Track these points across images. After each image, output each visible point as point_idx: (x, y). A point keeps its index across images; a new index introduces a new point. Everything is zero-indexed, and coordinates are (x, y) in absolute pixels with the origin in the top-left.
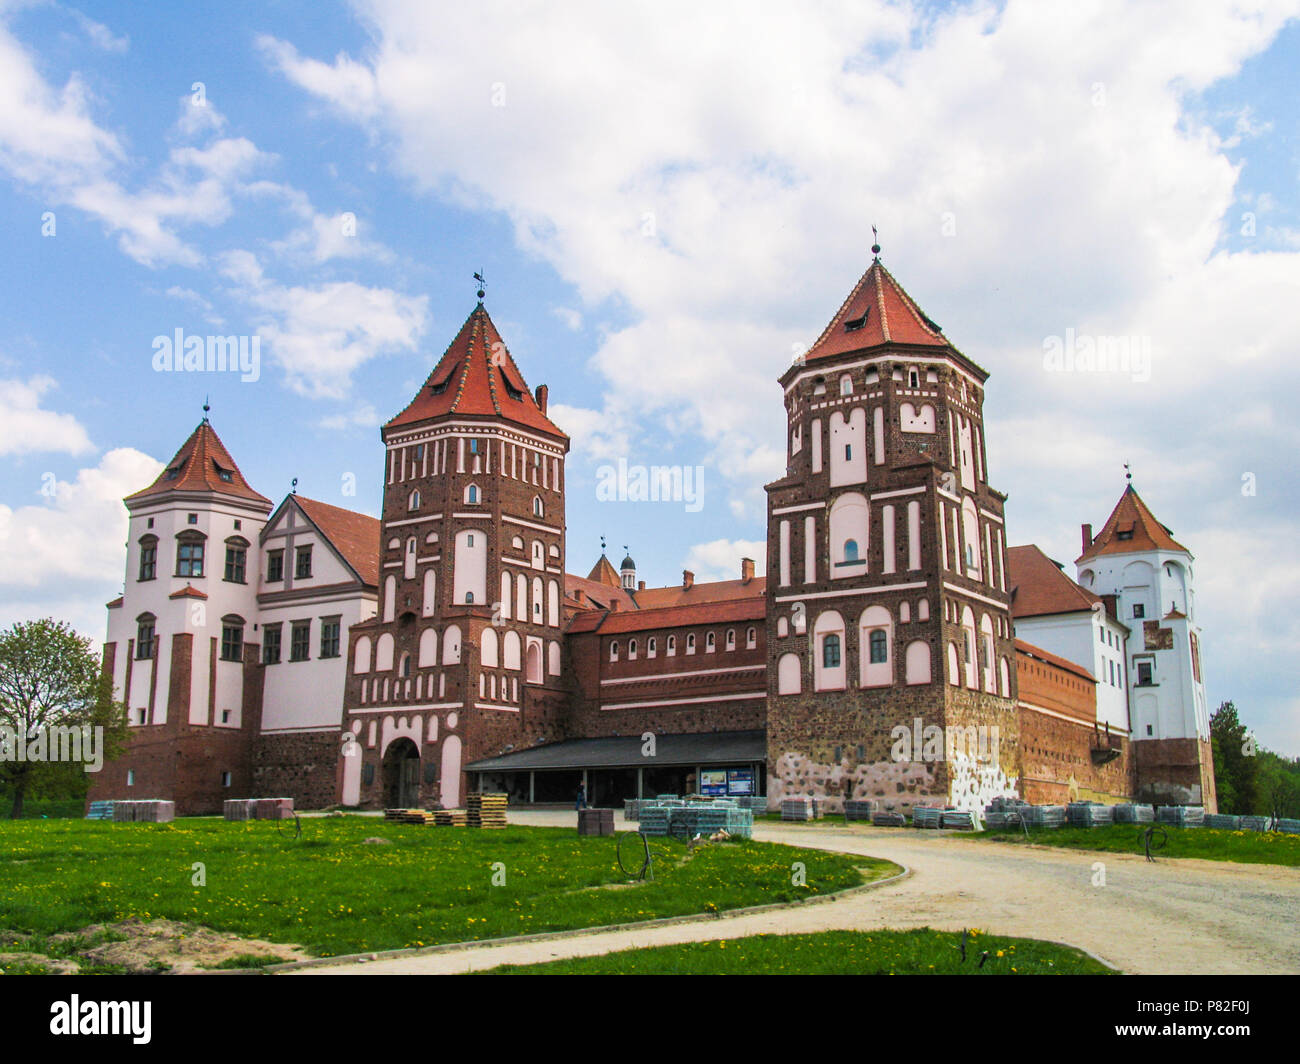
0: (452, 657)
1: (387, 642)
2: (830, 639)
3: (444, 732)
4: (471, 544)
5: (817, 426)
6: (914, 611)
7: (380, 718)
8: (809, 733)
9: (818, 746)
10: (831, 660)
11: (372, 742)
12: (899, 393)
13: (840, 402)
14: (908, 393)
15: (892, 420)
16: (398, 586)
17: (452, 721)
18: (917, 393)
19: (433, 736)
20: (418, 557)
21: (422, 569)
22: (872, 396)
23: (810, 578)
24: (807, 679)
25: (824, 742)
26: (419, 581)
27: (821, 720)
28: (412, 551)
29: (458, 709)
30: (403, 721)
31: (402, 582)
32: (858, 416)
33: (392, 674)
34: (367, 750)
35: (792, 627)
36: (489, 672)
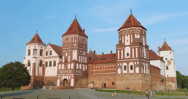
0: (72, 68)
1: (63, 65)
2: (125, 67)
3: (71, 78)
4: (75, 52)
5: (123, 37)
6: (137, 63)
7: (62, 76)
8: (122, 79)
10: (125, 69)
11: (61, 79)
12: (135, 33)
13: (126, 34)
15: (134, 36)
16: (65, 58)
17: (72, 76)
18: (137, 33)
20: (67, 53)
21: (68, 55)
22: (131, 33)
23: (122, 58)
24: (122, 72)
25: (124, 81)
26: (67, 57)
27: (124, 78)
30: (65, 76)
32: (129, 36)
33: (64, 70)
34: (60, 80)
35: (120, 65)
36: (77, 69)
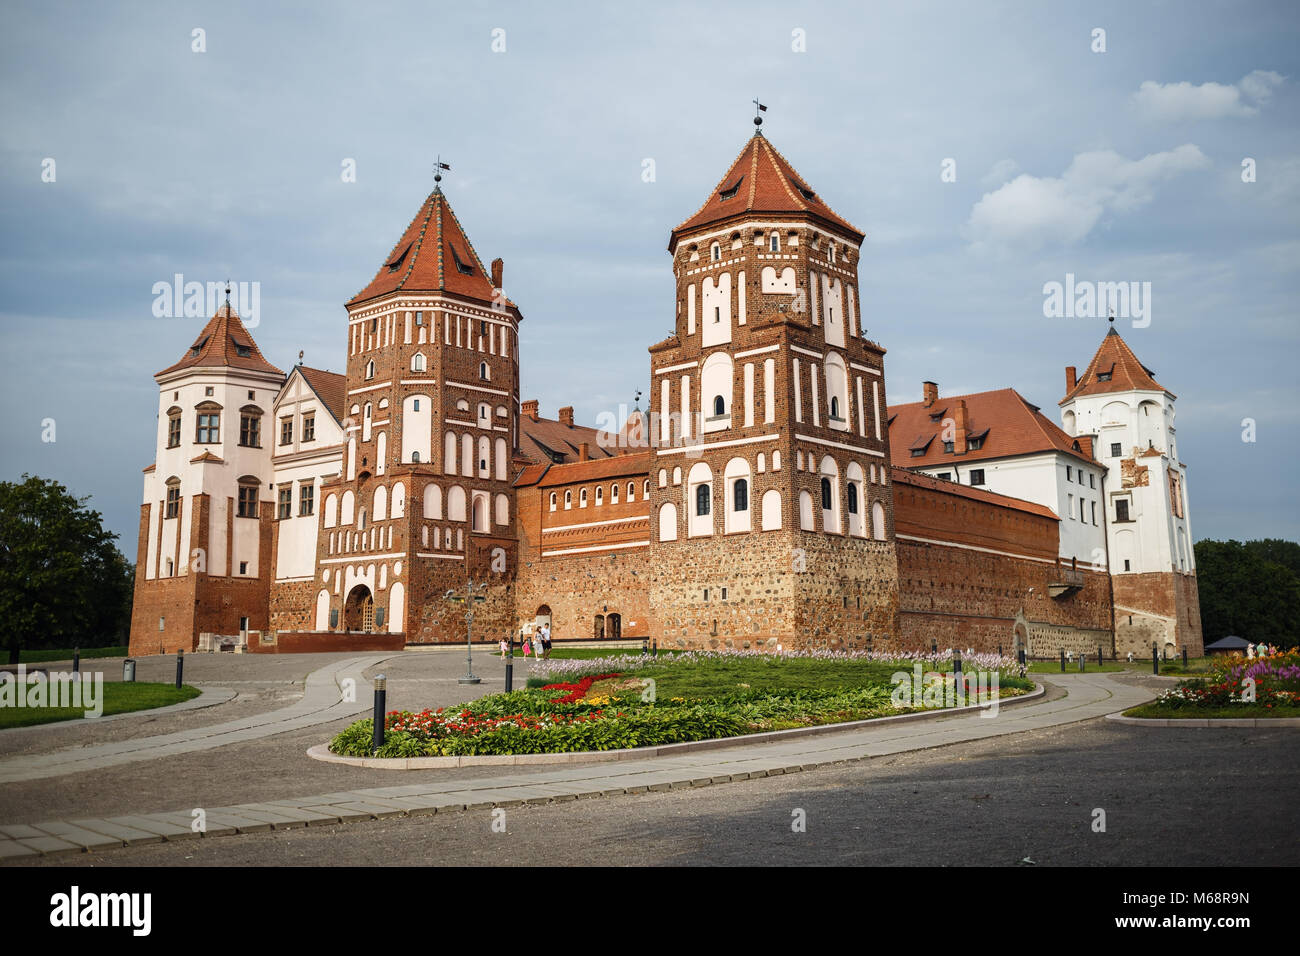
0: (398, 512)
1: (349, 498)
2: (702, 490)
3: (391, 580)
4: (416, 409)
5: (692, 289)
6: (769, 461)
7: (343, 567)
8: (683, 577)
9: (690, 589)
10: (703, 508)
11: (337, 590)
12: (761, 257)
13: (711, 267)
14: (769, 257)
15: (754, 283)
16: (358, 448)
17: (398, 569)
18: (778, 257)
19: (383, 585)
20: (373, 421)
21: (376, 431)
22: (737, 260)
24: (682, 526)
25: (695, 585)
26: (373, 443)
27: (693, 565)
28: (369, 416)
29: (401, 558)
30: (361, 570)
31: (360, 442)
32: (725, 280)
33: (353, 526)
34: (334, 597)
35: (670, 478)
36: (432, 524)
